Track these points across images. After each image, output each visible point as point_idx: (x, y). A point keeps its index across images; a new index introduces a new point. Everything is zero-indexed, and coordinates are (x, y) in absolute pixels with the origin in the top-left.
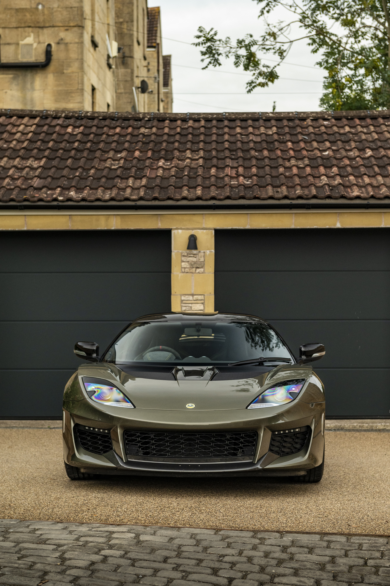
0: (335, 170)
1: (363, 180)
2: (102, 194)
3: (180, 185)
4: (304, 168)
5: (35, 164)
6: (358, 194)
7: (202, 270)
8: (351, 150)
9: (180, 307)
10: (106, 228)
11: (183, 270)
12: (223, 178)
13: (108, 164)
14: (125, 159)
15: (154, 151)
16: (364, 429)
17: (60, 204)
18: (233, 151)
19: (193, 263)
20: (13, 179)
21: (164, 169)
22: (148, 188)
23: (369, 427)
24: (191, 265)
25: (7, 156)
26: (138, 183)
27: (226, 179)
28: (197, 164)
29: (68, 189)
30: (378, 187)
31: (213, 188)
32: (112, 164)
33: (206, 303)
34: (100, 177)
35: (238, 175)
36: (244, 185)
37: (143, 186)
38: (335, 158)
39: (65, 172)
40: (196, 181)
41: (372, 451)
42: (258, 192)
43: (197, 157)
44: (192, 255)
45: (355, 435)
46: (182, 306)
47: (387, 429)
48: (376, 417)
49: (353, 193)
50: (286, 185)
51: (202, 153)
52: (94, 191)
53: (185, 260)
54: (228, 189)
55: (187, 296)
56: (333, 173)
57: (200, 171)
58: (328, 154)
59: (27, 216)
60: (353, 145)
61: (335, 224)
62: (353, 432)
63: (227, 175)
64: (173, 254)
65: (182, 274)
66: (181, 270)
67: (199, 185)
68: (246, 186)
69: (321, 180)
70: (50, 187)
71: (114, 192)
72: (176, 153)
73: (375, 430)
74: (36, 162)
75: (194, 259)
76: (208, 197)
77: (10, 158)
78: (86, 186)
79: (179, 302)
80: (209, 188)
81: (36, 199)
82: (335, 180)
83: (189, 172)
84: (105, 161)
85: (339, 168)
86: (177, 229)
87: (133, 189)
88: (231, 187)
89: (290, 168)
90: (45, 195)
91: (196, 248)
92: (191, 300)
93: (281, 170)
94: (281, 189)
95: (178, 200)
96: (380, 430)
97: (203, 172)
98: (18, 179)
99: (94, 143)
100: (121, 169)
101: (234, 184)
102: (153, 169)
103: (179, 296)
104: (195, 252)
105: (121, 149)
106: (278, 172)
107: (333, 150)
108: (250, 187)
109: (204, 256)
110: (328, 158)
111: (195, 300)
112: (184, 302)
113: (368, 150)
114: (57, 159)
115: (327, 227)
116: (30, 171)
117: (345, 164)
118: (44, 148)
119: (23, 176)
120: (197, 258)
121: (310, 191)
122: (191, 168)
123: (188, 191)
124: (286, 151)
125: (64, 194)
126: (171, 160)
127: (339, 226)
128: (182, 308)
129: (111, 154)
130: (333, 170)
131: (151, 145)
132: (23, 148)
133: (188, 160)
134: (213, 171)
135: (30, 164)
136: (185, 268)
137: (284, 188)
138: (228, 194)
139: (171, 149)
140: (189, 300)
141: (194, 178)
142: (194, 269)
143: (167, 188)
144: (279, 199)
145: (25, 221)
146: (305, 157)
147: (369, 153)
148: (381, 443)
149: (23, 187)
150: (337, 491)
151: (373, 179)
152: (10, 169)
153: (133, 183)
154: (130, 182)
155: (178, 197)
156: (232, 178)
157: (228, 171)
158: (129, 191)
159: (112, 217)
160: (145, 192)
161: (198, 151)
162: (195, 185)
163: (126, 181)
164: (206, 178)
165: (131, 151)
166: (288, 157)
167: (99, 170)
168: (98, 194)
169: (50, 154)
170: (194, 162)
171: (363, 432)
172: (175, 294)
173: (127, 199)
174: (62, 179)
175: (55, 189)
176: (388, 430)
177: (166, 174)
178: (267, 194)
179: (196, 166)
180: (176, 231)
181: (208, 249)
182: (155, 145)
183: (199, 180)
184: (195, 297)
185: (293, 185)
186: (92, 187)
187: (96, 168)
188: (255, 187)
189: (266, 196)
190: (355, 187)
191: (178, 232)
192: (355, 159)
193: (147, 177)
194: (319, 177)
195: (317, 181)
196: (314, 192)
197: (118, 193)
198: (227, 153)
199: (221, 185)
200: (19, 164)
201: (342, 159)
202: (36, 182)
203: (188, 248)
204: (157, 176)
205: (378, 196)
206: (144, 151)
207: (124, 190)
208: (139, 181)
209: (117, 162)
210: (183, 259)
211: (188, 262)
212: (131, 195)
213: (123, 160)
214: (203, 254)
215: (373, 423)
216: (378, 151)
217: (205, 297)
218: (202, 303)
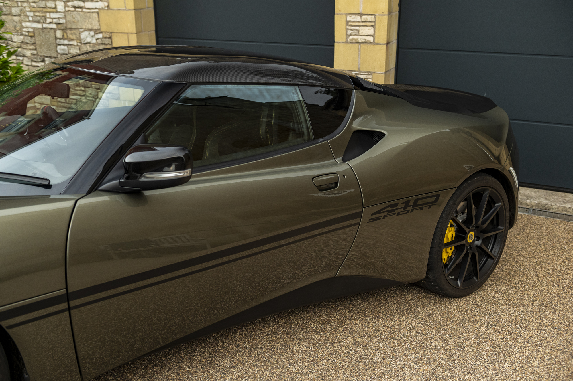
9: (345, 30)
33: (377, 26)
46: (347, 29)
55: (353, 16)
79: (344, 24)
92: (359, 22)
103: (344, 16)
111: (363, 22)
112: (350, 23)
128: (347, 32)
140: (356, 21)
172: (339, 12)
184: (364, 17)
217: (377, 17)
218: (372, 26)
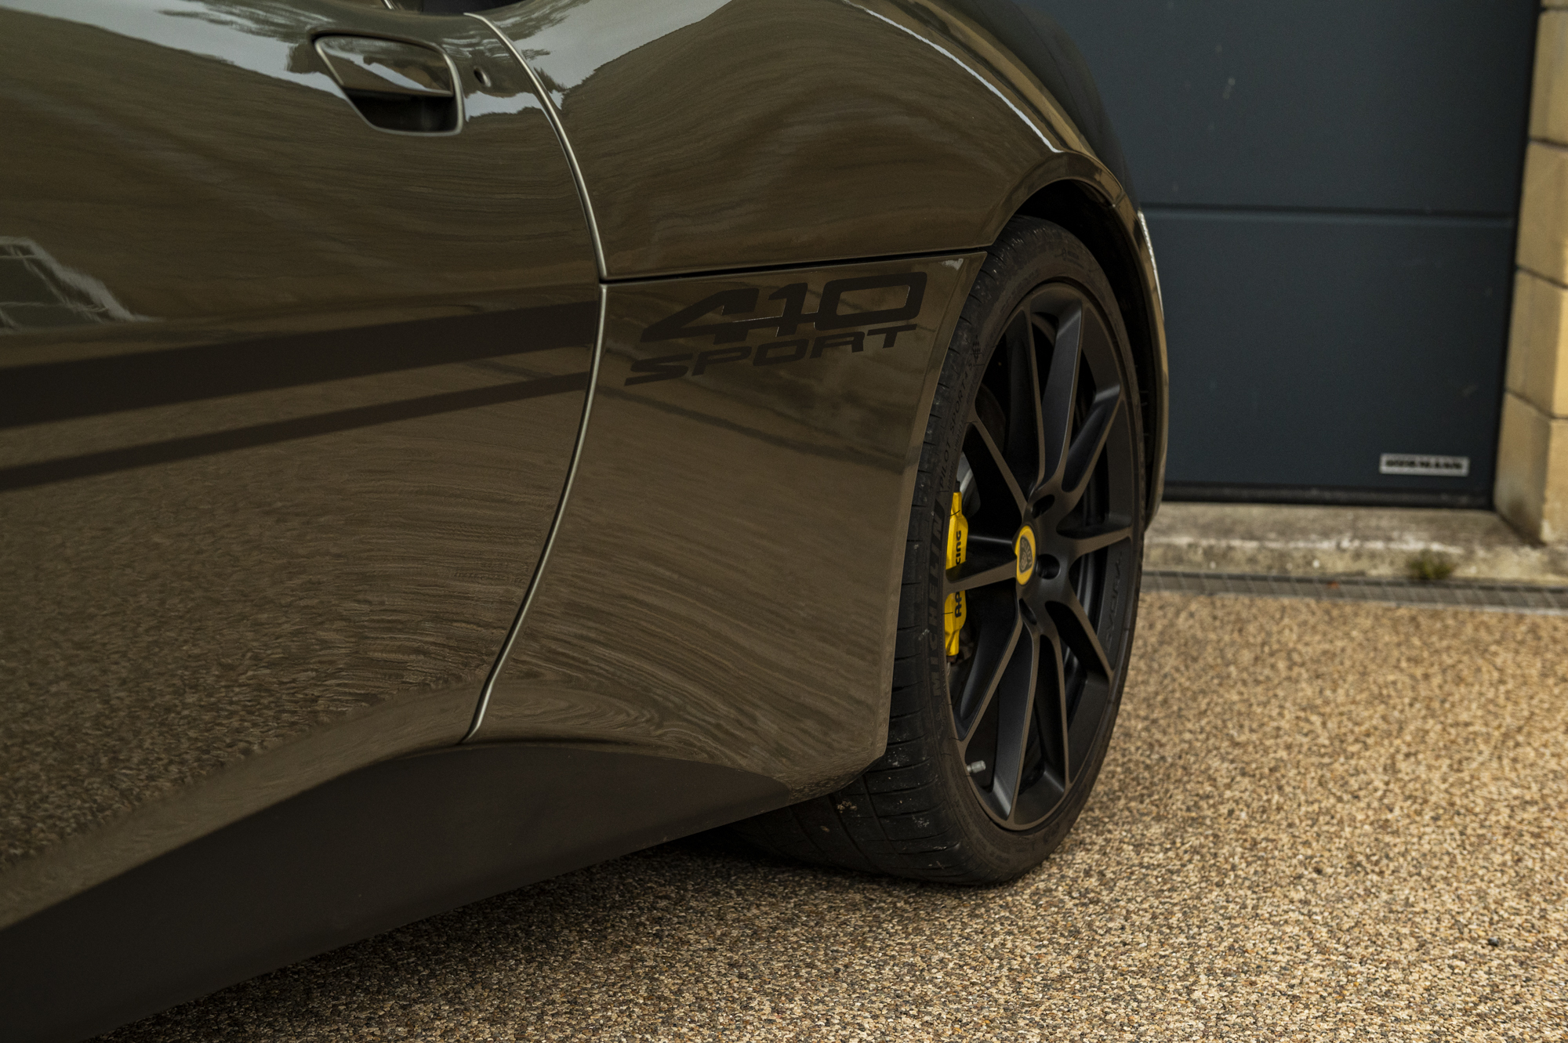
16: (1232, 570)
23: (1264, 560)
45: (1182, 622)
47: (1374, 573)
48: (1299, 494)
62: (1166, 594)
73: (1300, 580)
96: (1327, 586)
171: (1229, 598)
176: (1377, 583)
215: (1286, 531)
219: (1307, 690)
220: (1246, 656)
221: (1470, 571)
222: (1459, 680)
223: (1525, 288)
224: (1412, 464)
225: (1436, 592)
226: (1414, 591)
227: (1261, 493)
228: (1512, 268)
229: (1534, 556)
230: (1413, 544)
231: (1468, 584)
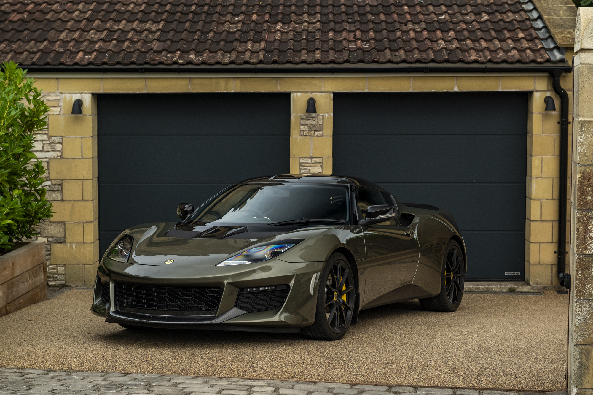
0: (452, 33)
1: (480, 44)
2: (221, 57)
3: (299, 49)
4: (421, 32)
5: (154, 27)
6: (476, 58)
7: (321, 133)
8: (467, 14)
9: (299, 169)
10: (225, 91)
11: (302, 133)
12: (341, 42)
13: (226, 27)
14: (243, 22)
15: (271, 15)
16: (479, 291)
17: (181, 67)
18: (350, 14)
19: (311, 126)
20: (133, 42)
21: (282, 33)
22: (267, 52)
23: (485, 289)
24: (310, 128)
25: (125, 19)
26: (257, 47)
27: (344, 42)
28: (315, 27)
29: (188, 52)
30: (495, 51)
31: (331, 52)
32: (230, 28)
33: (324, 166)
34: (219, 40)
35: (356, 39)
36: (362, 49)
37: (262, 49)
38: (451, 22)
39: (184, 35)
40: (315, 45)
41: (491, 312)
42: (376, 56)
43: (314, 21)
44: (311, 119)
46: (300, 169)
47: (503, 291)
48: (491, 279)
49: (470, 56)
50: (404, 49)
51: (319, 17)
52: (214, 55)
53: (303, 123)
54: (346, 53)
55: (305, 159)
56: (450, 37)
57: (318, 35)
58: (445, 18)
59: (147, 79)
60: (469, 9)
61: (453, 88)
63: (345, 39)
64: (292, 117)
65: (301, 137)
66: (300, 133)
67: (317, 49)
68: (364, 50)
69: (438, 44)
70: (170, 50)
71: (234, 56)
72: (294, 17)
73: (491, 292)
74: (155, 25)
75: (313, 123)
76: (327, 60)
77: (128, 21)
78: (206, 50)
79: (298, 165)
80: (327, 51)
81: (156, 62)
82: (452, 44)
83: (307, 36)
84: (223, 24)
85: (456, 32)
86: (296, 92)
87: (252, 52)
88: (350, 50)
89: (407, 32)
90: (166, 58)
91: (315, 111)
92: (310, 163)
93: (399, 34)
94: (399, 53)
95: (297, 64)
96: (495, 292)
97: (321, 36)
98: (137, 42)
99: (211, 6)
100: (239, 32)
101: (352, 48)
102: (271, 32)
103: (298, 159)
104: (314, 115)
105: (238, 12)
106: (396, 36)
107: (449, 14)
108: (368, 51)
109: (323, 119)
110: (444, 22)
111: (313, 163)
112: (303, 165)
113: (484, 15)
114: (176, 22)
115: (445, 91)
116: (149, 34)
117: (461, 28)
118: (162, 12)
119: (143, 39)
120: (316, 121)
121: (428, 55)
122: (309, 32)
123: (307, 54)
124: (402, 15)
125: (184, 57)
126: (289, 23)
127: (456, 89)
128: (300, 171)
129: (229, 17)
130: (450, 34)
131: (268, 9)
132: (141, 11)
133: (305, 24)
134: (331, 34)
135: (149, 27)
136: (304, 131)
137: (402, 51)
138: (347, 58)
139: (289, 13)
140: (308, 163)
141: (312, 41)
142: (313, 132)
143: (286, 51)
144: (397, 63)
145: (146, 83)
146: (421, 21)
147: (485, 17)
148: (499, 304)
149: (143, 50)
150: (463, 348)
151: (490, 43)
152: (129, 32)
153: (252, 47)
154: (249, 45)
155: (297, 60)
156: (350, 41)
157: (345, 34)
158: (248, 54)
159: (232, 80)
160: (264, 55)
161: (315, 15)
162: (314, 49)
163: (244, 44)
164: (324, 42)
165: (248, 15)
166: (405, 21)
167: (217, 33)
168: (218, 57)
169: (168, 17)
170: (311, 26)
171: (479, 294)
172: (293, 156)
173: (247, 62)
174: (181, 42)
175: (174, 52)
177: (285, 37)
178: (385, 58)
179: (314, 30)
180: (295, 94)
181: (327, 113)
182: (272, 9)
183: (317, 43)
184: (313, 159)
185: (411, 49)
186: (211, 50)
187: (215, 32)
188: (373, 51)
189: (384, 60)
190: (472, 51)
191: (297, 96)
192: (471, 23)
193: (266, 41)
194: (436, 41)
195: (434, 45)
196: (432, 55)
197: (237, 57)
198: (344, 17)
199: (339, 49)
200: (138, 27)
201: (458, 23)
202: (156, 46)
203: (308, 111)
204: (276, 40)
205: (495, 60)
206: (261, 15)
207: (243, 53)
208: (258, 44)
209: (235, 26)
210: (302, 121)
211: (307, 125)
212: (250, 59)
213: (241, 23)
214: (322, 117)
215: (488, 285)
216: (494, 15)
217: (324, 160)
218: (320, 166)
219: (489, 302)
220: (481, 300)
221: (519, 290)
222: (512, 301)
223: (527, 242)
224: (510, 274)
225: (513, 293)
226: (509, 293)
227: (485, 279)
228: (525, 240)
229: (529, 287)
230: (509, 286)
231: (518, 292)
